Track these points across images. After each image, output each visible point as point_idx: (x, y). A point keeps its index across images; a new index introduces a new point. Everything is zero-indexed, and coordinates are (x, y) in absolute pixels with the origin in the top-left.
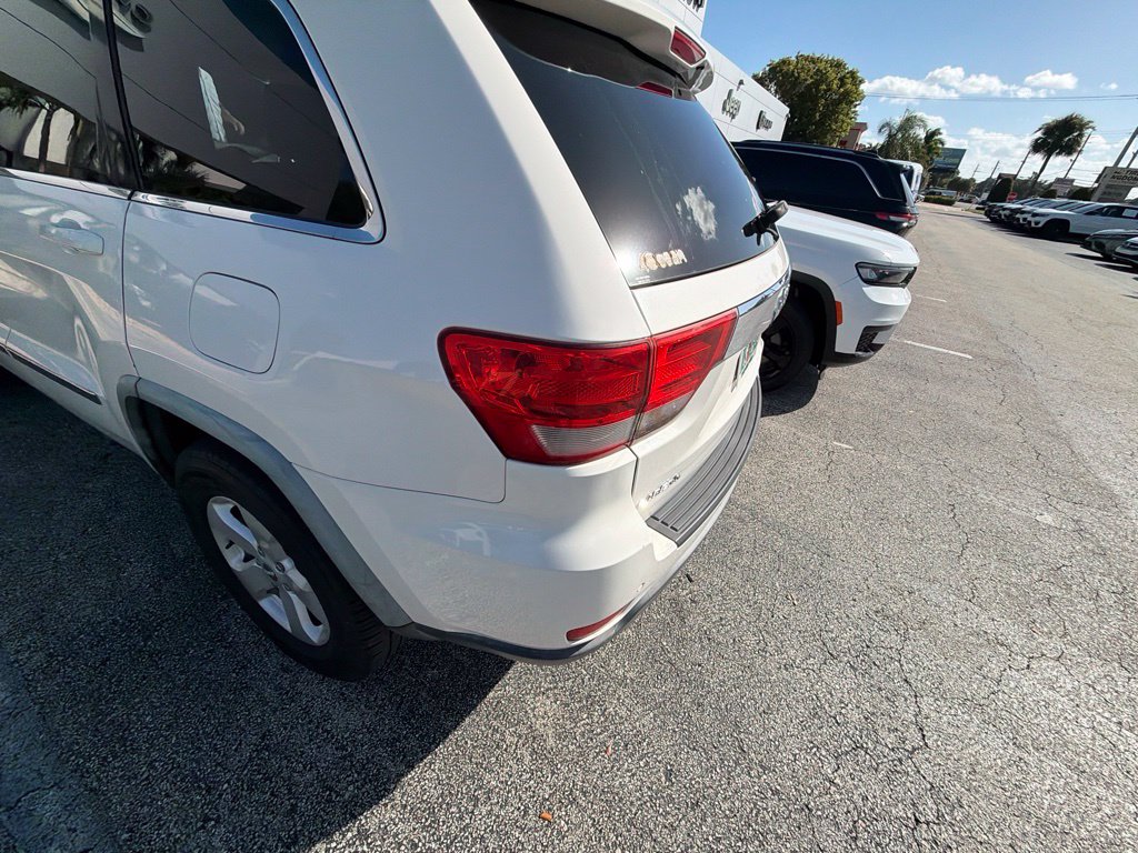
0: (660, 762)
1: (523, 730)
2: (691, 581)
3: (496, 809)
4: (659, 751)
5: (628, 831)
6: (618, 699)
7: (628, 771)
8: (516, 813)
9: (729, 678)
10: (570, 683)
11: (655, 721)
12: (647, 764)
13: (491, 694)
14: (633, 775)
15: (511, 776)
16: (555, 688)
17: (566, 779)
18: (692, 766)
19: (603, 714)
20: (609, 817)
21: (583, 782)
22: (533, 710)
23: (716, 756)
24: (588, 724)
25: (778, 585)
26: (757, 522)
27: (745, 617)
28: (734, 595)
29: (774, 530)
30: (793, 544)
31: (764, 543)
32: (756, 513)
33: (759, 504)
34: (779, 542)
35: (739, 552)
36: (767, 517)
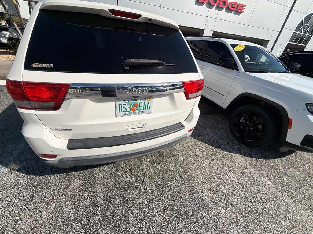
0: (77, 214)
1: (68, 183)
2: (142, 183)
3: (47, 193)
4: (80, 212)
5: (54, 220)
6: (89, 194)
7: (70, 209)
8: (48, 197)
9: (117, 214)
10: (86, 182)
11: (89, 205)
12: (75, 212)
13: (73, 173)
14: (70, 211)
15: (56, 189)
16: (83, 181)
17: (61, 199)
18: (81, 223)
19: (82, 194)
20: (56, 214)
21: (62, 203)
22: (75, 181)
23: (88, 227)
24: (78, 193)
25: (167, 204)
26: (186, 182)
27: (144, 204)
28: (149, 196)
29: (190, 189)
30: (191, 198)
31: (180, 190)
32: (190, 180)
33: (195, 178)
34: (187, 193)
35: (167, 186)
36: (193, 183)
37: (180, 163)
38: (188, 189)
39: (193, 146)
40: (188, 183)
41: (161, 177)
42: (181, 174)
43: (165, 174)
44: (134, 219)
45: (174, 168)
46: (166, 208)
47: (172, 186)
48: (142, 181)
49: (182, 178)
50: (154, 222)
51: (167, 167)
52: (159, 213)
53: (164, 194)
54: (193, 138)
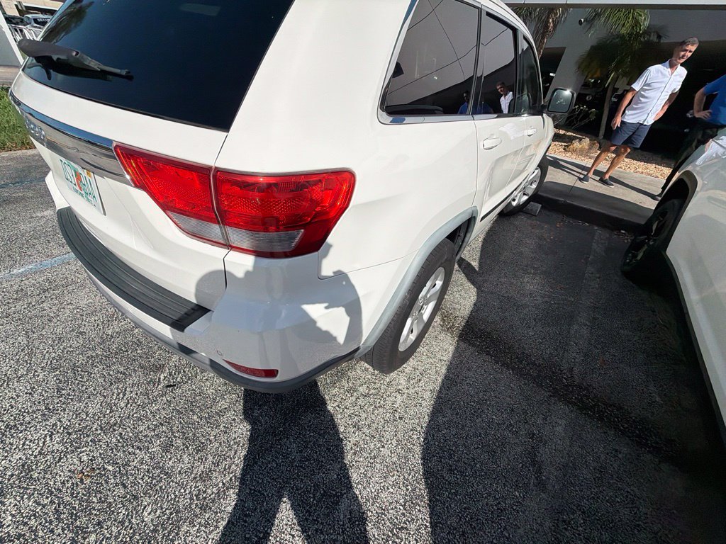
2: (169, 386)
25: (110, 468)
26: (191, 499)
27: (111, 415)
28: (133, 415)
29: (169, 519)
30: (134, 534)
31: (161, 487)
32: (204, 508)
33: (217, 527)
34: (150, 514)
35: (166, 448)
36: (192, 523)
37: (266, 449)
38: (168, 511)
39: (378, 466)
40: (191, 504)
41: (195, 417)
42: (221, 468)
43: (208, 422)
44: (73, 415)
45: (237, 440)
46: (98, 471)
47: (170, 459)
48: (174, 382)
49: (205, 477)
50: (60, 459)
51: (234, 420)
52: (85, 458)
53: (140, 449)
54: (418, 449)
